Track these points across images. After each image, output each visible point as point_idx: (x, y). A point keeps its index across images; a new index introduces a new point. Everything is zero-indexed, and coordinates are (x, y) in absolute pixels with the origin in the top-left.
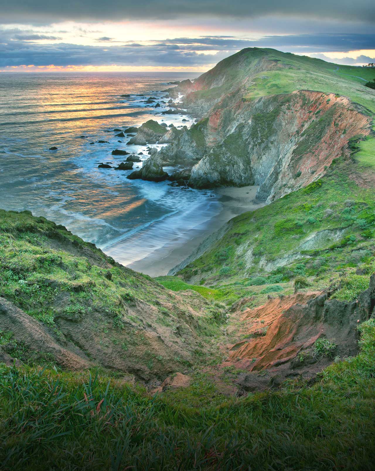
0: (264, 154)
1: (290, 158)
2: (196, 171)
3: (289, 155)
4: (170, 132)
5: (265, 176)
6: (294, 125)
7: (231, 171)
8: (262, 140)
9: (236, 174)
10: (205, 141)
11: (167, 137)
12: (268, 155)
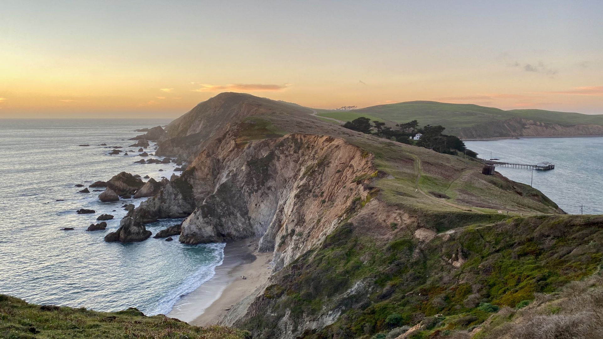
0: (262, 202)
1: (292, 204)
2: (187, 226)
3: (291, 200)
4: (148, 185)
5: (265, 225)
6: (290, 169)
7: (228, 222)
8: (258, 186)
9: (233, 226)
10: (192, 192)
11: (144, 190)
12: (266, 202)
